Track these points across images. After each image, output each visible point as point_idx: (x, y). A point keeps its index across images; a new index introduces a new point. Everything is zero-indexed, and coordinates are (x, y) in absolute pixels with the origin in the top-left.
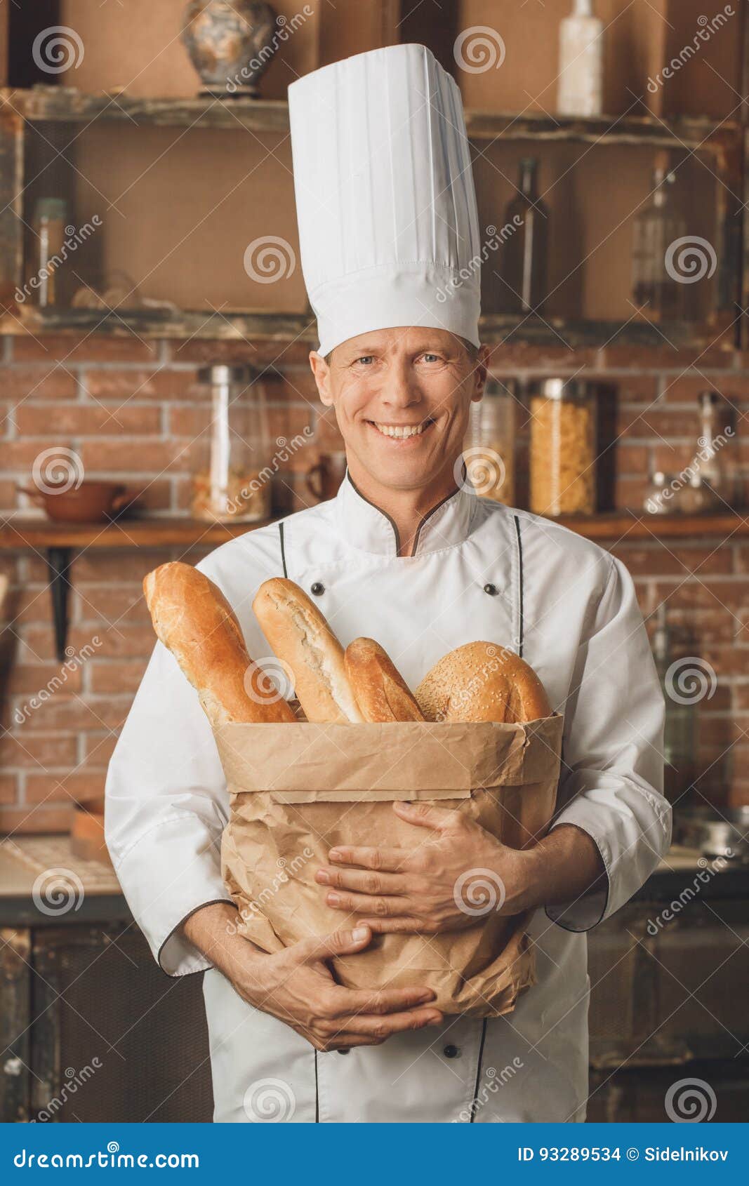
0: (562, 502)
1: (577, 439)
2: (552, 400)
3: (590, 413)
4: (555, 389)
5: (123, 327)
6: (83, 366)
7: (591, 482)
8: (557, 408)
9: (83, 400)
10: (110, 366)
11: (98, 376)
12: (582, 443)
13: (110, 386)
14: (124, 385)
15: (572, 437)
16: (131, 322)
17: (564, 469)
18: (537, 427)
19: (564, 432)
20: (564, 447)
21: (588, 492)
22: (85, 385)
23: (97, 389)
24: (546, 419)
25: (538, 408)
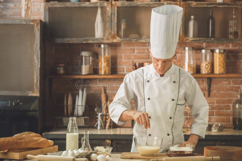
0: (219, 71)
1: (222, 60)
2: (217, 53)
3: (224, 55)
4: (217, 51)
5: (134, 40)
6: (136, 48)
7: (225, 68)
8: (218, 54)
9: (135, 54)
10: (140, 48)
11: (138, 49)
12: (223, 61)
13: (140, 51)
14: (143, 51)
15: (221, 60)
16: (135, 40)
17: (220, 65)
18: (215, 58)
19: (219, 59)
20: (219, 62)
21: (224, 69)
22: (136, 51)
23: (138, 52)
24: (216, 56)
25: (215, 54)
